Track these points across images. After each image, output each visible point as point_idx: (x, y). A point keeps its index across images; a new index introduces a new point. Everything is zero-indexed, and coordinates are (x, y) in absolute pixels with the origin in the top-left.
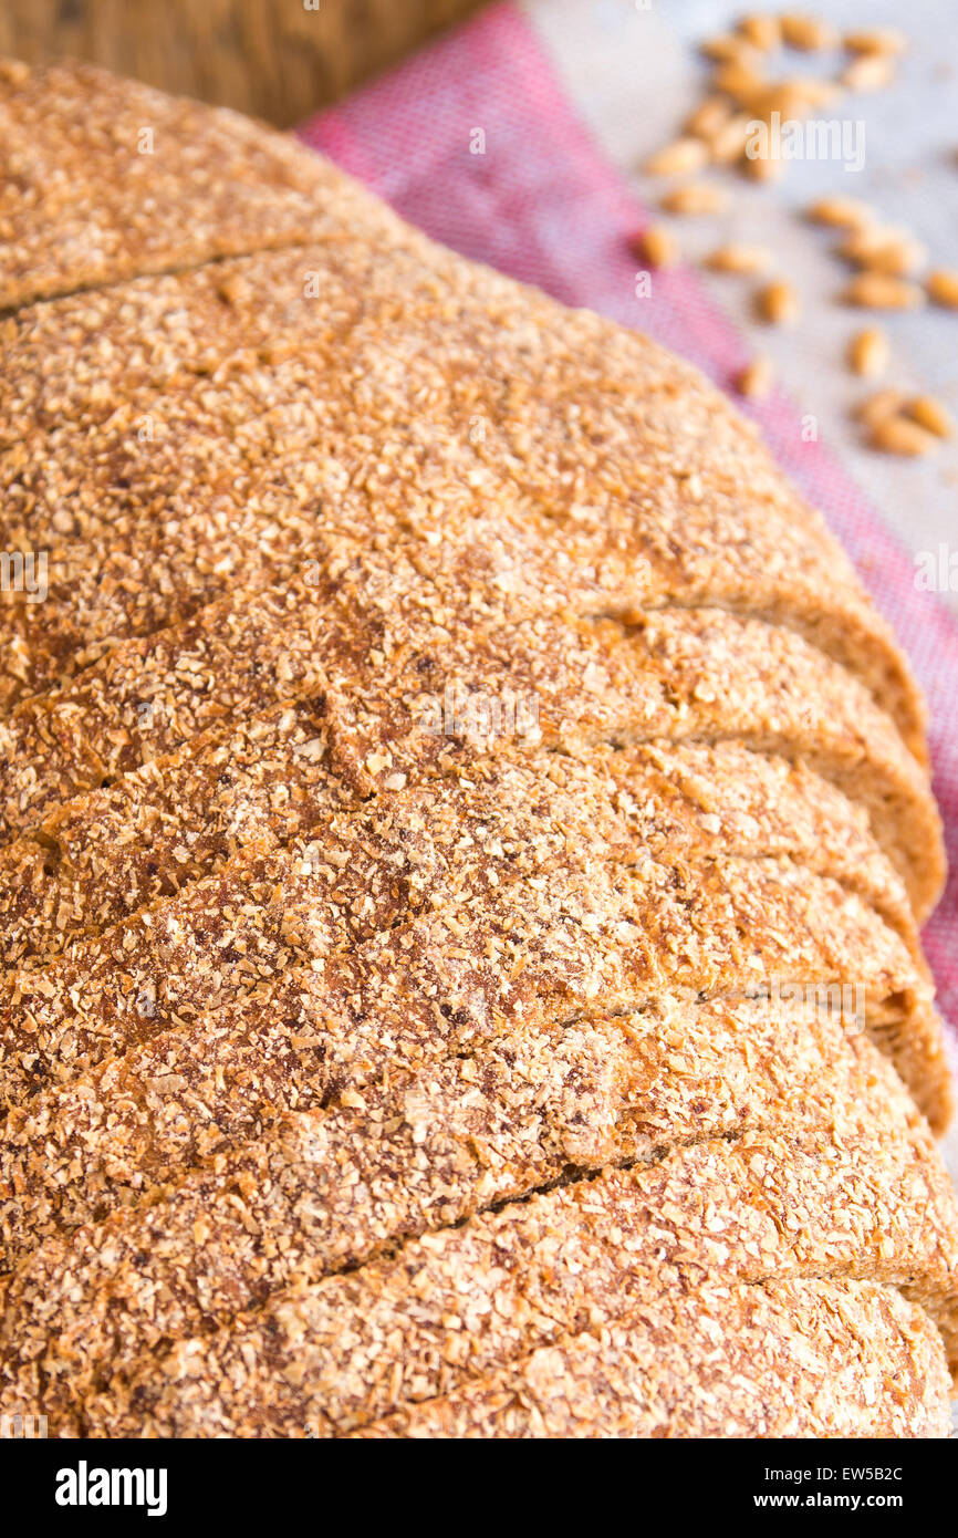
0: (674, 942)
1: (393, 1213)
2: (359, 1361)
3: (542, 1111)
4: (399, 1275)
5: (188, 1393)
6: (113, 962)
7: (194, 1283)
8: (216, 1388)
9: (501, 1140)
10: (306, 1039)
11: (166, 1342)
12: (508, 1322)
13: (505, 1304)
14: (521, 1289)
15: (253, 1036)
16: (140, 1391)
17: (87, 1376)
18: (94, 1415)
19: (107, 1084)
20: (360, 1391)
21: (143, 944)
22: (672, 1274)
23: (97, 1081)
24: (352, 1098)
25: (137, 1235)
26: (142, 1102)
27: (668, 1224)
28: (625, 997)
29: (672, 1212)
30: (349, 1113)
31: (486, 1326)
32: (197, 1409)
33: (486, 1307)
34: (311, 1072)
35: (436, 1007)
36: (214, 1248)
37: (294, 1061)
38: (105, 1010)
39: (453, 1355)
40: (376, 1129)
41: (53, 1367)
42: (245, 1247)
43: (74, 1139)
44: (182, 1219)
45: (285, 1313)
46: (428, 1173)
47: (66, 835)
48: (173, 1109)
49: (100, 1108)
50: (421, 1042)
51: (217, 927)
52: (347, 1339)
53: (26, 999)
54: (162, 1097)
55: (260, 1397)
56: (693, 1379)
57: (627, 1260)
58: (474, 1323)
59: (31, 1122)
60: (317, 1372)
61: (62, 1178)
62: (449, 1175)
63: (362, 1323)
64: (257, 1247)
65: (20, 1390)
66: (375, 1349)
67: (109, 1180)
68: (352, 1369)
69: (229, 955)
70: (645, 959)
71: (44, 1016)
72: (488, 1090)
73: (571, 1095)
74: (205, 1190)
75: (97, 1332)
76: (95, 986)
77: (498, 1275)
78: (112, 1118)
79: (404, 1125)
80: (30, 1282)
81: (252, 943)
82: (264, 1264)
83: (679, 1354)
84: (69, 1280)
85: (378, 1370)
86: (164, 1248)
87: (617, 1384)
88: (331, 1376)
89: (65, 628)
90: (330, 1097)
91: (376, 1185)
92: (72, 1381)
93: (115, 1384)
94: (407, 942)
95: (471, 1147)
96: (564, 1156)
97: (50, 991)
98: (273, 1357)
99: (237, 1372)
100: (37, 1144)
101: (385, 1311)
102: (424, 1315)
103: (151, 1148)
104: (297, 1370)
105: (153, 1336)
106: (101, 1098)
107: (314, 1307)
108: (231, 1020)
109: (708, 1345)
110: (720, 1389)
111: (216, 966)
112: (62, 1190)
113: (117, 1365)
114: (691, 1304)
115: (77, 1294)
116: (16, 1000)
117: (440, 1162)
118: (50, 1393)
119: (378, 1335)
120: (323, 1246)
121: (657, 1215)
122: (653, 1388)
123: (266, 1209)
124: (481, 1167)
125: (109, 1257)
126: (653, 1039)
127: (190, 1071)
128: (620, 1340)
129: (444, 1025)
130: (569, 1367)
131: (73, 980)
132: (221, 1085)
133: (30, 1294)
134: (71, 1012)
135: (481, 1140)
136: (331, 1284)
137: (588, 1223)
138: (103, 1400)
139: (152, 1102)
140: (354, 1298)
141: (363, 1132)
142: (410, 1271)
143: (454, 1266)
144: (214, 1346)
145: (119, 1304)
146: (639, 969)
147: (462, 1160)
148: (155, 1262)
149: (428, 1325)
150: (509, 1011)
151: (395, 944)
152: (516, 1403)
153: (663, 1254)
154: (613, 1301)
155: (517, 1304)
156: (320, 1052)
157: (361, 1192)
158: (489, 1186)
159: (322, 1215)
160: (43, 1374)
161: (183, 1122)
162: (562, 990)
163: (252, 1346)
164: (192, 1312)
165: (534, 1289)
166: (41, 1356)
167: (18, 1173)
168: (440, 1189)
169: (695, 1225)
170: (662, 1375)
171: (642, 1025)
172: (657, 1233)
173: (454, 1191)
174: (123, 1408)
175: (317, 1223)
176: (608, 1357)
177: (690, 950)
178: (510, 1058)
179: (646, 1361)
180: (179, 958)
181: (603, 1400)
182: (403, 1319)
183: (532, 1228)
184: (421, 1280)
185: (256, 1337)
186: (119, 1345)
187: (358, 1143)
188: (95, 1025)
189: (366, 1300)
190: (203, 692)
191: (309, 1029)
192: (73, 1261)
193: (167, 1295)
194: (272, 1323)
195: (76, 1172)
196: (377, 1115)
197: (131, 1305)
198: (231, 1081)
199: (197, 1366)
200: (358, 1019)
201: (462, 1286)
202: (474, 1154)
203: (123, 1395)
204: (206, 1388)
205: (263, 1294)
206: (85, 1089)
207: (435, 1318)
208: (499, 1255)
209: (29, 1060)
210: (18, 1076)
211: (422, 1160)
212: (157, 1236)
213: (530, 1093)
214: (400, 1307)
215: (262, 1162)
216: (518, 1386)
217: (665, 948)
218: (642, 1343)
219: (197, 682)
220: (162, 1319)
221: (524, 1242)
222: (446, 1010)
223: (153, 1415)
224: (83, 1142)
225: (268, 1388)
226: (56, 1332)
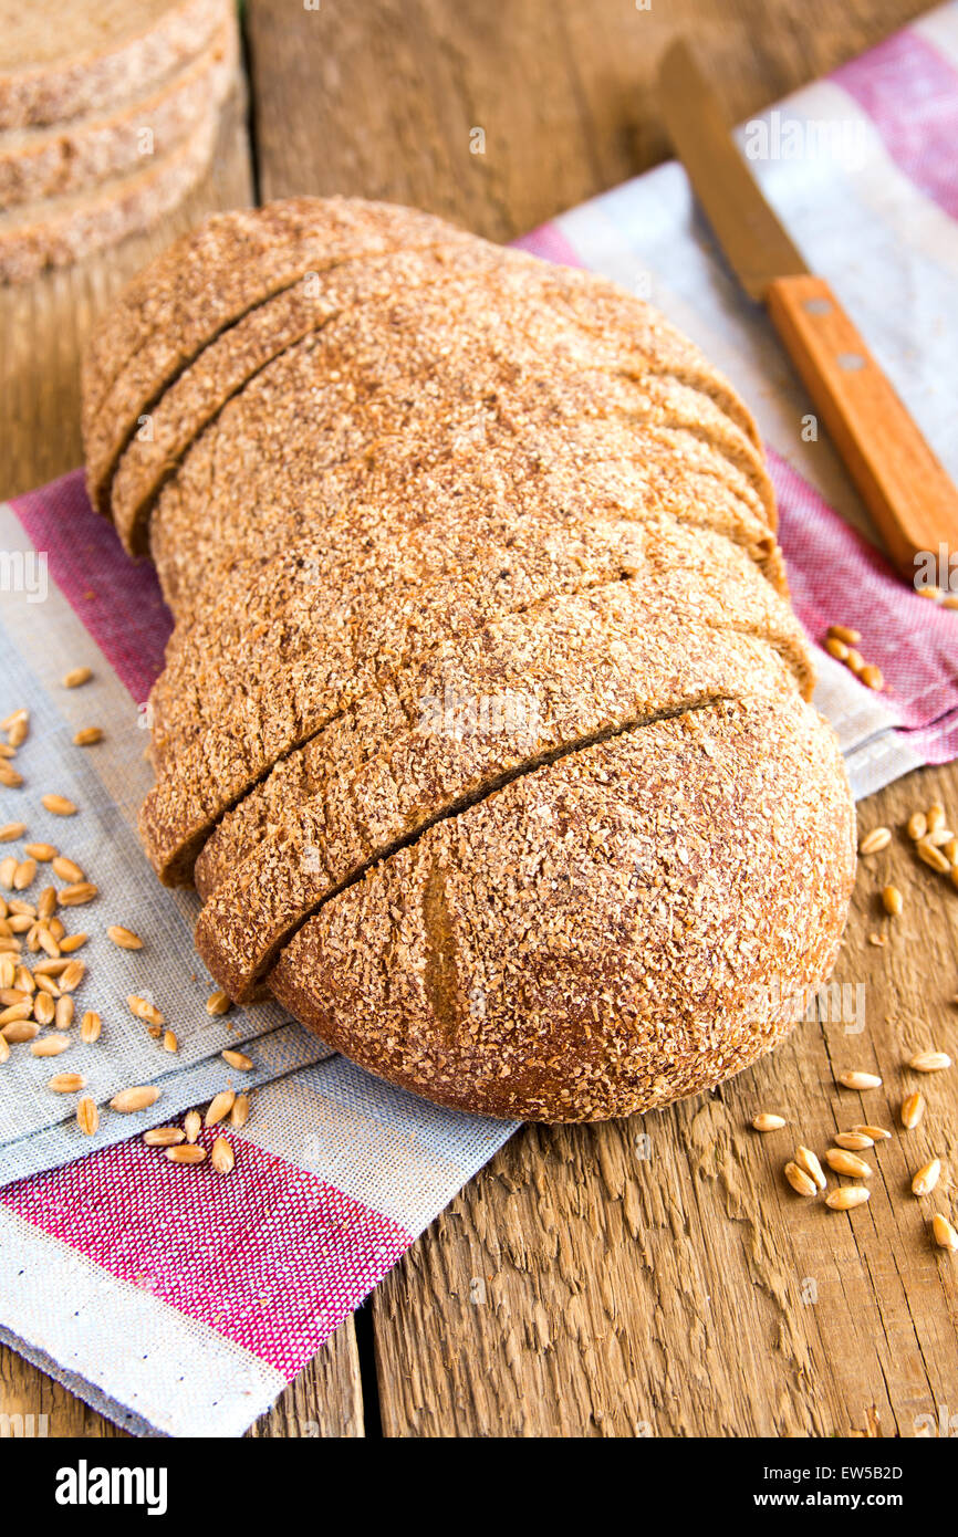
0: (665, 494)
1: (542, 589)
2: (529, 647)
3: (611, 551)
4: (546, 612)
5: (448, 663)
6: (402, 500)
7: (449, 619)
8: (461, 661)
9: (592, 561)
10: (497, 521)
11: (436, 644)
12: (599, 633)
13: (597, 625)
14: (604, 620)
15: (471, 522)
16: (424, 666)
17: (399, 662)
18: (402, 678)
19: (402, 545)
20: (531, 660)
21: (417, 491)
22: (674, 618)
23: (398, 544)
24: (519, 543)
25: (421, 600)
26: (420, 551)
27: (671, 597)
28: (644, 512)
29: (672, 592)
30: (519, 549)
31: (589, 634)
32: (453, 671)
33: (588, 626)
34: (499, 536)
35: (557, 511)
36: (458, 604)
37: (491, 531)
38: (400, 518)
39: (574, 645)
40: (532, 555)
41: (381, 658)
42: (473, 604)
43: (387, 567)
44: (442, 593)
45: (492, 628)
46: (558, 573)
47: (377, 455)
48: (435, 552)
49: (400, 554)
50: (550, 523)
51: (451, 483)
52: (523, 639)
53: (362, 516)
54: (429, 548)
55: (482, 664)
56: (688, 658)
57: (653, 610)
58: (583, 633)
59: (367, 561)
60: (509, 652)
61: (383, 584)
62: (568, 573)
63: (530, 632)
64: (478, 603)
65: (366, 670)
66: (536, 643)
67: (405, 583)
68: (526, 650)
69: (457, 494)
70: (652, 497)
71: (372, 522)
72: (584, 542)
73: (623, 545)
74: (452, 581)
75: (403, 642)
76: (396, 509)
77: (594, 613)
78: (405, 558)
79: (546, 553)
80: (370, 623)
81: (468, 489)
82: (482, 610)
83: (681, 647)
84: (388, 621)
85: (538, 651)
86: (434, 605)
87: (653, 658)
88: (516, 653)
89: (372, 380)
90: (510, 544)
91: (534, 577)
92: (391, 664)
93: (413, 664)
94: (541, 485)
95: (578, 563)
96: (621, 568)
97: (373, 512)
98: (488, 646)
99: (471, 653)
100: (370, 570)
101: (540, 627)
102: (559, 628)
103: (424, 569)
104: (498, 653)
105: (430, 643)
106: (400, 550)
107: (506, 625)
108: (460, 516)
109: (694, 645)
110: (700, 663)
111: (451, 498)
112: (383, 589)
113: (413, 655)
114: (684, 628)
115: (393, 626)
116: (357, 517)
117: (563, 568)
118: (381, 670)
119: (538, 637)
120: (510, 602)
121: (666, 593)
122: (670, 660)
123: (482, 588)
124: (583, 570)
125: (407, 609)
126: (658, 532)
127: (442, 537)
128: (653, 640)
129: (561, 517)
130: (630, 649)
131: (383, 507)
132: (457, 541)
133: (370, 628)
134: (383, 519)
135: (582, 560)
136: (515, 616)
137: (634, 595)
138: (408, 672)
139: (424, 549)
140: (525, 622)
141: (526, 557)
142: (551, 610)
143: (572, 609)
144: (459, 644)
145: (413, 628)
146: (650, 501)
147: (573, 567)
148: (429, 611)
149: (561, 633)
150: (591, 512)
151: (536, 486)
152: (606, 662)
153: (670, 609)
154: (648, 626)
155: (603, 626)
156: (503, 528)
157: (527, 580)
158: (587, 578)
159: (509, 588)
160: (377, 663)
161: (440, 557)
162: (615, 505)
163: (477, 642)
164: (448, 631)
165: (610, 619)
166: (376, 655)
167: (361, 583)
168: (564, 579)
169: (684, 598)
170: (674, 655)
171: (653, 526)
172: (665, 601)
173: (570, 580)
174: (416, 674)
175: (507, 592)
176: (648, 647)
177: (673, 496)
178: (593, 530)
179: (666, 649)
180: (434, 495)
181: (646, 664)
182: (550, 630)
183: (608, 595)
184: (556, 614)
185: (479, 639)
186: (413, 648)
187: (524, 561)
188: (396, 525)
189: (531, 622)
190: (438, 397)
191: (497, 518)
192: (390, 612)
193: (436, 624)
194: (487, 633)
195: (389, 580)
196: (532, 549)
197: (419, 629)
198: (462, 540)
199: (451, 652)
200: (520, 514)
201: (576, 616)
202: (579, 565)
203: (416, 668)
204: (457, 661)
205: (481, 622)
206: (393, 547)
207: (564, 630)
208: (593, 605)
209: (364, 540)
210: (360, 547)
211: (555, 568)
212: (430, 601)
213: (604, 544)
214: (547, 625)
215: (479, 569)
216: (606, 655)
217: (661, 496)
218: (663, 641)
219: (436, 394)
220: (434, 635)
221: (604, 601)
222: (562, 511)
223: (431, 675)
224: (392, 568)
225: (485, 660)
226: (383, 643)
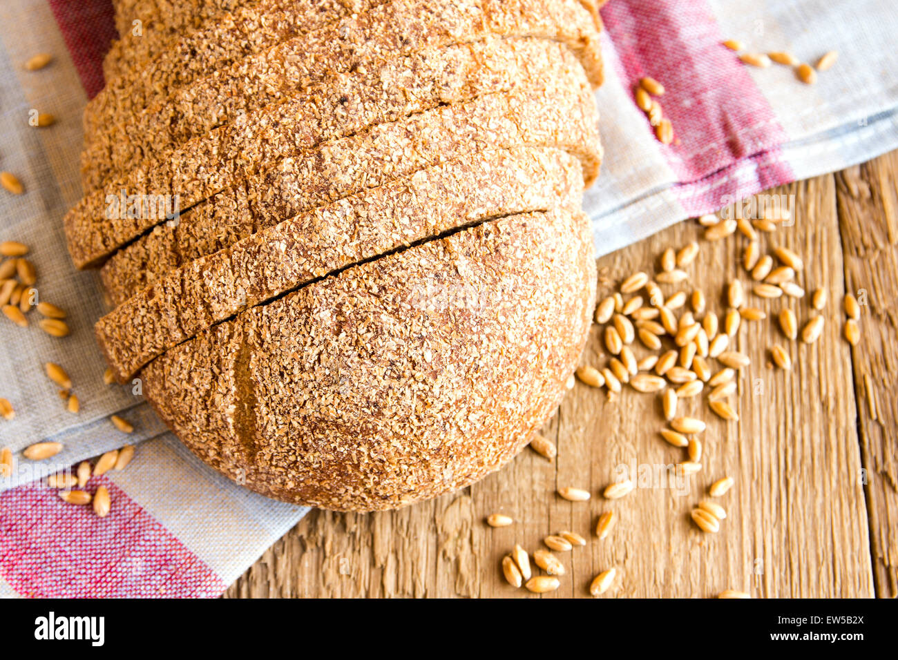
0: (494, 16)
1: (372, 116)
2: (350, 171)
3: (434, 81)
4: (369, 139)
5: (286, 178)
7: (294, 136)
8: (297, 177)
9: (416, 90)
10: (347, 46)
11: (281, 157)
12: (408, 159)
13: (408, 152)
14: (415, 147)
15: (327, 43)
16: (269, 176)
17: (251, 167)
18: (251, 183)
19: (271, 56)
20: (350, 182)
22: (473, 144)
23: (267, 55)
24: (362, 70)
25: (275, 115)
26: (282, 65)
27: (474, 125)
28: (472, 37)
29: (476, 121)
30: (359, 75)
31: (400, 160)
33: (400, 153)
34: (347, 59)
36: (303, 123)
37: (341, 54)
38: (274, 26)
39: (386, 171)
40: (369, 83)
41: (239, 162)
42: (314, 124)
43: (256, 77)
44: (292, 111)
45: (324, 150)
46: (387, 101)
48: (294, 68)
49: (267, 65)
50: (390, 50)
52: (347, 162)
53: (245, 19)
54: (290, 63)
56: (476, 186)
57: (456, 138)
58: (395, 159)
59: (241, 68)
60: (334, 174)
61: (250, 91)
62: (395, 102)
63: (353, 156)
64: (319, 124)
65: (226, 169)
66: (358, 166)
67: (267, 94)
68: (348, 173)
69: (322, 9)
70: (481, 23)
71: (251, 27)
72: (414, 71)
73: (445, 75)
74: (302, 100)
75: (256, 151)
76: (271, 17)
77: (407, 141)
78: (271, 70)
79: (380, 82)
80: (234, 129)
81: (332, 5)
82: (321, 131)
83: (472, 176)
84: (248, 130)
85: (357, 174)
86: (284, 121)
87: (447, 186)
88: (340, 176)
90: (354, 68)
91: (366, 104)
92: (246, 168)
93: (261, 171)
94: (389, 10)
95: (404, 92)
96: (439, 98)
97: (254, 17)
98: (319, 167)
99: (305, 171)
100: (242, 77)
101: (362, 153)
102: (376, 155)
103: (284, 83)
104: (327, 173)
105: (277, 154)
106: (268, 62)
107: (336, 149)
108: (319, 36)
109: (484, 173)
110: (486, 190)
111: (317, 13)
112: (250, 97)
113: (262, 164)
114: (479, 157)
115: (250, 135)
116: (241, 19)
117: (392, 97)
118: (237, 172)
119: (359, 161)
120: (344, 126)
121: (470, 121)
122: (460, 188)
123: (324, 110)
124: (407, 101)
125: (263, 122)
126: (481, 53)
127: (302, 55)
128: (450, 169)
129: (400, 44)
130: (429, 178)
131: (263, 14)
132: (313, 61)
133: (233, 133)
134: (261, 26)
135: (408, 90)
136: (343, 141)
137: (443, 123)
138: (255, 177)
139: (286, 65)
140: (351, 146)
141: (364, 83)
142: (373, 138)
143: (390, 137)
144: (297, 161)
145: (265, 141)
146: (479, 26)
147: (400, 97)
148: (280, 126)
149: (378, 158)
150: (425, 40)
151: (385, 11)
152: (407, 191)
153: (471, 137)
154: (449, 154)
155: (412, 153)
156: (351, 51)
157: (360, 107)
158: (409, 108)
159: (345, 114)
160: (235, 164)
161: (297, 74)
162: (447, 33)
163: (311, 162)
164: (292, 146)
165: (419, 147)
166: (236, 157)
167: (234, 88)
168: (391, 108)
169: (484, 126)
170: (464, 184)
171: (478, 48)
172: (469, 128)
173: (395, 109)
174: (262, 181)
175: (343, 117)
176: (445, 175)
177: (500, 20)
178: (424, 58)
179: (459, 178)
180: (303, 9)
181: (440, 191)
182: (369, 156)
183: (421, 124)
184: (377, 141)
185: (313, 159)
186: (264, 156)
187: (362, 87)
188: (270, 32)
189: (355, 148)
191: (348, 42)
192: (250, 122)
193: (284, 139)
194: (319, 154)
195: (256, 90)
196: (370, 77)
197: (270, 142)
198: (317, 60)
199: (290, 168)
200: (367, 39)
201: (392, 144)
202: (405, 95)
203: (263, 177)
204: (293, 177)
205: (319, 141)
206: (262, 58)
207: (381, 156)
208: (408, 133)
209: (244, 43)
210: (239, 49)
211: (385, 96)
212: (282, 116)
213: (429, 73)
214: (368, 151)
215: (325, 91)
216: (408, 184)
217: (490, 18)
218: (458, 171)
220: (281, 148)
221: (418, 129)
222: (401, 38)
223: (273, 184)
224: (259, 79)
225: (316, 178)
226: (242, 149)
